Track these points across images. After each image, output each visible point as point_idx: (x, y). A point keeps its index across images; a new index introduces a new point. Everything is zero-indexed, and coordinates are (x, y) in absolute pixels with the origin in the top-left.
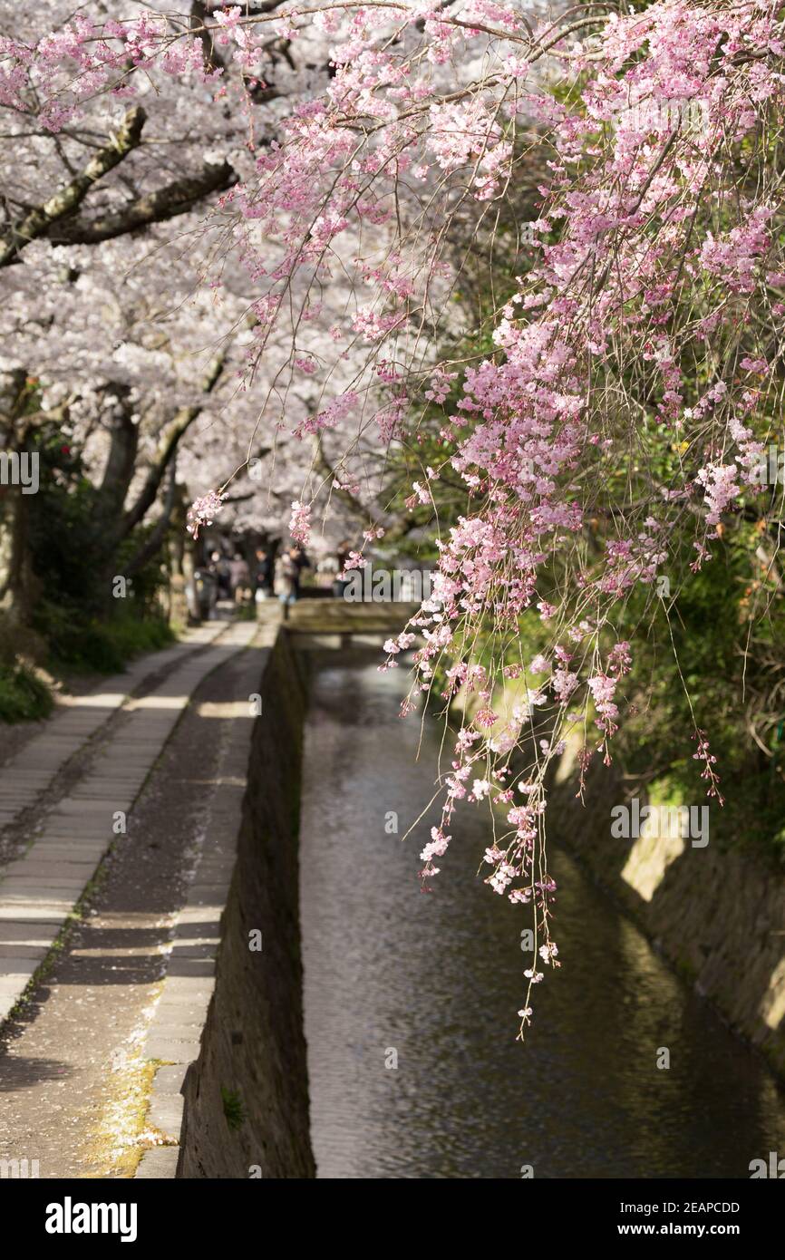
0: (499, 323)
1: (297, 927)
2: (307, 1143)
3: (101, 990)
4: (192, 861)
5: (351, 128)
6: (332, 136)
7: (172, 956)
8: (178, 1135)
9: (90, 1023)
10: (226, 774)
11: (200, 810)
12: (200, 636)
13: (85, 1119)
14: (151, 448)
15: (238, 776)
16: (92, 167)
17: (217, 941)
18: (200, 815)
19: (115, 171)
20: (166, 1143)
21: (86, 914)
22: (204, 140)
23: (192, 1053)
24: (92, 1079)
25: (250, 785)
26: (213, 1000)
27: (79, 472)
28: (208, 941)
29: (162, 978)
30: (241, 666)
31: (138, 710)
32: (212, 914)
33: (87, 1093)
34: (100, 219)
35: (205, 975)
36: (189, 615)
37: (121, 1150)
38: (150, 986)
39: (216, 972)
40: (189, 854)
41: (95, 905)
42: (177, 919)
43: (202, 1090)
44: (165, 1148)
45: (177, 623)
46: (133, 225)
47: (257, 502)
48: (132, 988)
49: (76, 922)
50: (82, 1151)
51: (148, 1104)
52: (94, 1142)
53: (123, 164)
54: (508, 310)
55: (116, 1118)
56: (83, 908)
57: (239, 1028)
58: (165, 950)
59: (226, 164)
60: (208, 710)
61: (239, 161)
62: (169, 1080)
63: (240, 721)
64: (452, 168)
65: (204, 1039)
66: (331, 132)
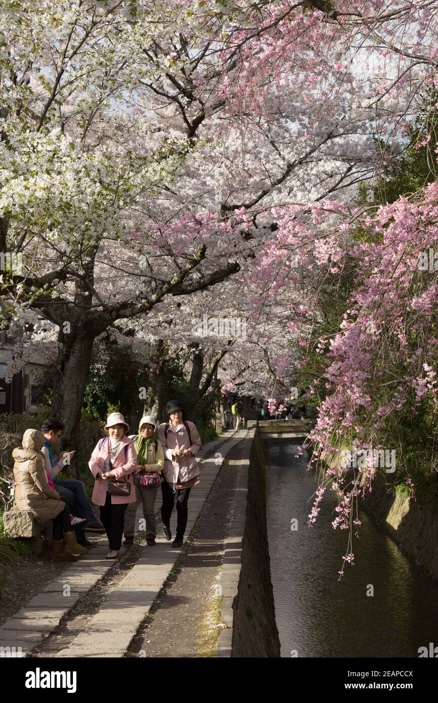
0: (342, 321)
1: (267, 543)
2: (275, 624)
3: (199, 569)
4: (230, 519)
5: (286, 249)
6: (278, 253)
7: (225, 555)
8: (232, 624)
9: (196, 582)
10: (240, 487)
11: (231, 500)
12: (227, 435)
13: (197, 619)
14: (208, 366)
15: (244, 487)
16: (188, 266)
17: (241, 550)
18: (232, 502)
19: (196, 267)
20: (228, 627)
21: (192, 540)
22: (228, 255)
23: (235, 593)
24: (199, 603)
25: (249, 491)
26: (241, 572)
27: (182, 376)
28: (238, 550)
29: (222, 564)
30: (242, 446)
31: (207, 463)
32: (238, 540)
33: (197, 609)
34: (190, 285)
35: (238, 563)
36: (223, 427)
37: (211, 631)
38: (217, 567)
39: (241, 561)
40: (228, 517)
41: (195, 537)
42: (226, 541)
43: (239, 606)
44: (227, 629)
45: (218, 430)
46: (202, 287)
47: (246, 385)
48: (211, 568)
49: (189, 544)
50: (196, 631)
51: (220, 613)
52: (202, 627)
53: (198, 265)
54: (345, 316)
55: (208, 618)
56: (191, 538)
57: (250, 582)
58: (222, 553)
59: (236, 262)
60: (232, 463)
61: (240, 261)
62: (227, 603)
63: (243, 466)
64: (322, 264)
65: (239, 587)
66: (278, 251)
